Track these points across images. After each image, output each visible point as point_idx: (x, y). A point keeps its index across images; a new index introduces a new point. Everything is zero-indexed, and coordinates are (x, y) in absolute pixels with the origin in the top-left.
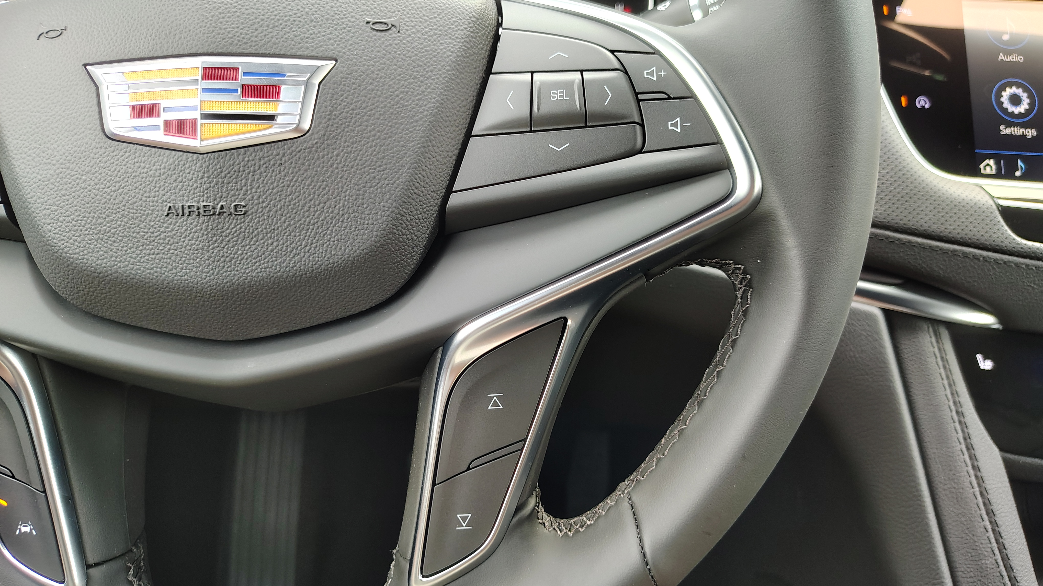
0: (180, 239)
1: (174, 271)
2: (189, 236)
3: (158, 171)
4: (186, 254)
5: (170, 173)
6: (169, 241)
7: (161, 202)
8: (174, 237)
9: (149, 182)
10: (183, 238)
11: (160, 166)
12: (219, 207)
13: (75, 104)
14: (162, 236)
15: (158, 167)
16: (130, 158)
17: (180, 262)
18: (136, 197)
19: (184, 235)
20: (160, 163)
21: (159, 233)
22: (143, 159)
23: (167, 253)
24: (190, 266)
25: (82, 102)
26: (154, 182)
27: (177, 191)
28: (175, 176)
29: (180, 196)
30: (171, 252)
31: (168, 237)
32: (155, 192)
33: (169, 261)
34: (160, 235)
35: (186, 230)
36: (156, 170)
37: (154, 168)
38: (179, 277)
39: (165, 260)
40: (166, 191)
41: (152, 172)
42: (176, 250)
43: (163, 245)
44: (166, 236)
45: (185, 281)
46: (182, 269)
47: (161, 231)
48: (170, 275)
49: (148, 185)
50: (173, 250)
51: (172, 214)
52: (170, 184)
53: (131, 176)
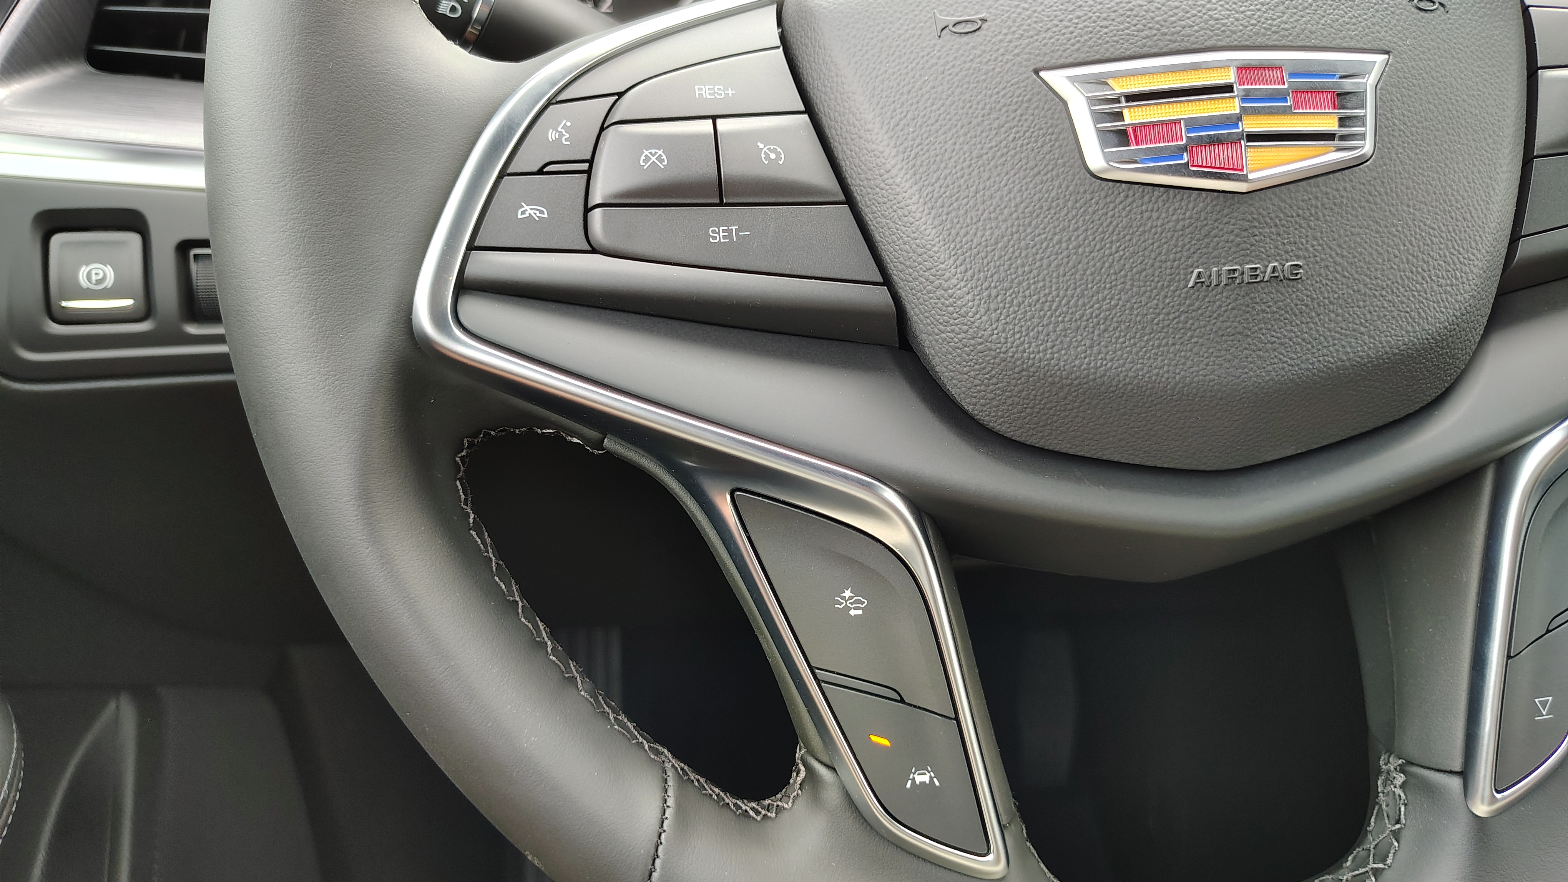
0: (1209, 321)
1: (1195, 369)
2: (1223, 316)
3: (1181, 223)
4: (1217, 342)
5: (1199, 224)
6: (1193, 324)
7: (1185, 267)
8: (1201, 318)
9: (1166, 240)
10: (1214, 319)
11: (1185, 214)
12: (1269, 269)
13: (1032, 130)
14: (1182, 318)
15: (1181, 217)
16: (1134, 205)
17: (1206, 355)
18: (1144, 263)
19: (1215, 315)
20: (1183, 211)
21: (1177, 314)
22: (1156, 205)
23: (1187, 342)
24: (1220, 359)
25: (1043, 126)
26: (1174, 239)
27: (1210, 250)
28: (1207, 228)
29: (1214, 258)
30: (1195, 340)
31: (1192, 318)
32: (1176, 253)
33: (1188, 354)
34: (1179, 316)
35: (1220, 306)
36: (1178, 221)
37: (1174, 217)
38: (1201, 377)
39: (1183, 354)
40: (1192, 251)
41: (1171, 224)
42: (1201, 337)
43: (1182, 331)
44: (1187, 317)
45: (1209, 382)
46: (1207, 365)
47: (1181, 310)
48: (1188, 375)
49: (1166, 243)
50: (1197, 337)
51: (1200, 284)
52: (1198, 240)
53: (1137, 231)
